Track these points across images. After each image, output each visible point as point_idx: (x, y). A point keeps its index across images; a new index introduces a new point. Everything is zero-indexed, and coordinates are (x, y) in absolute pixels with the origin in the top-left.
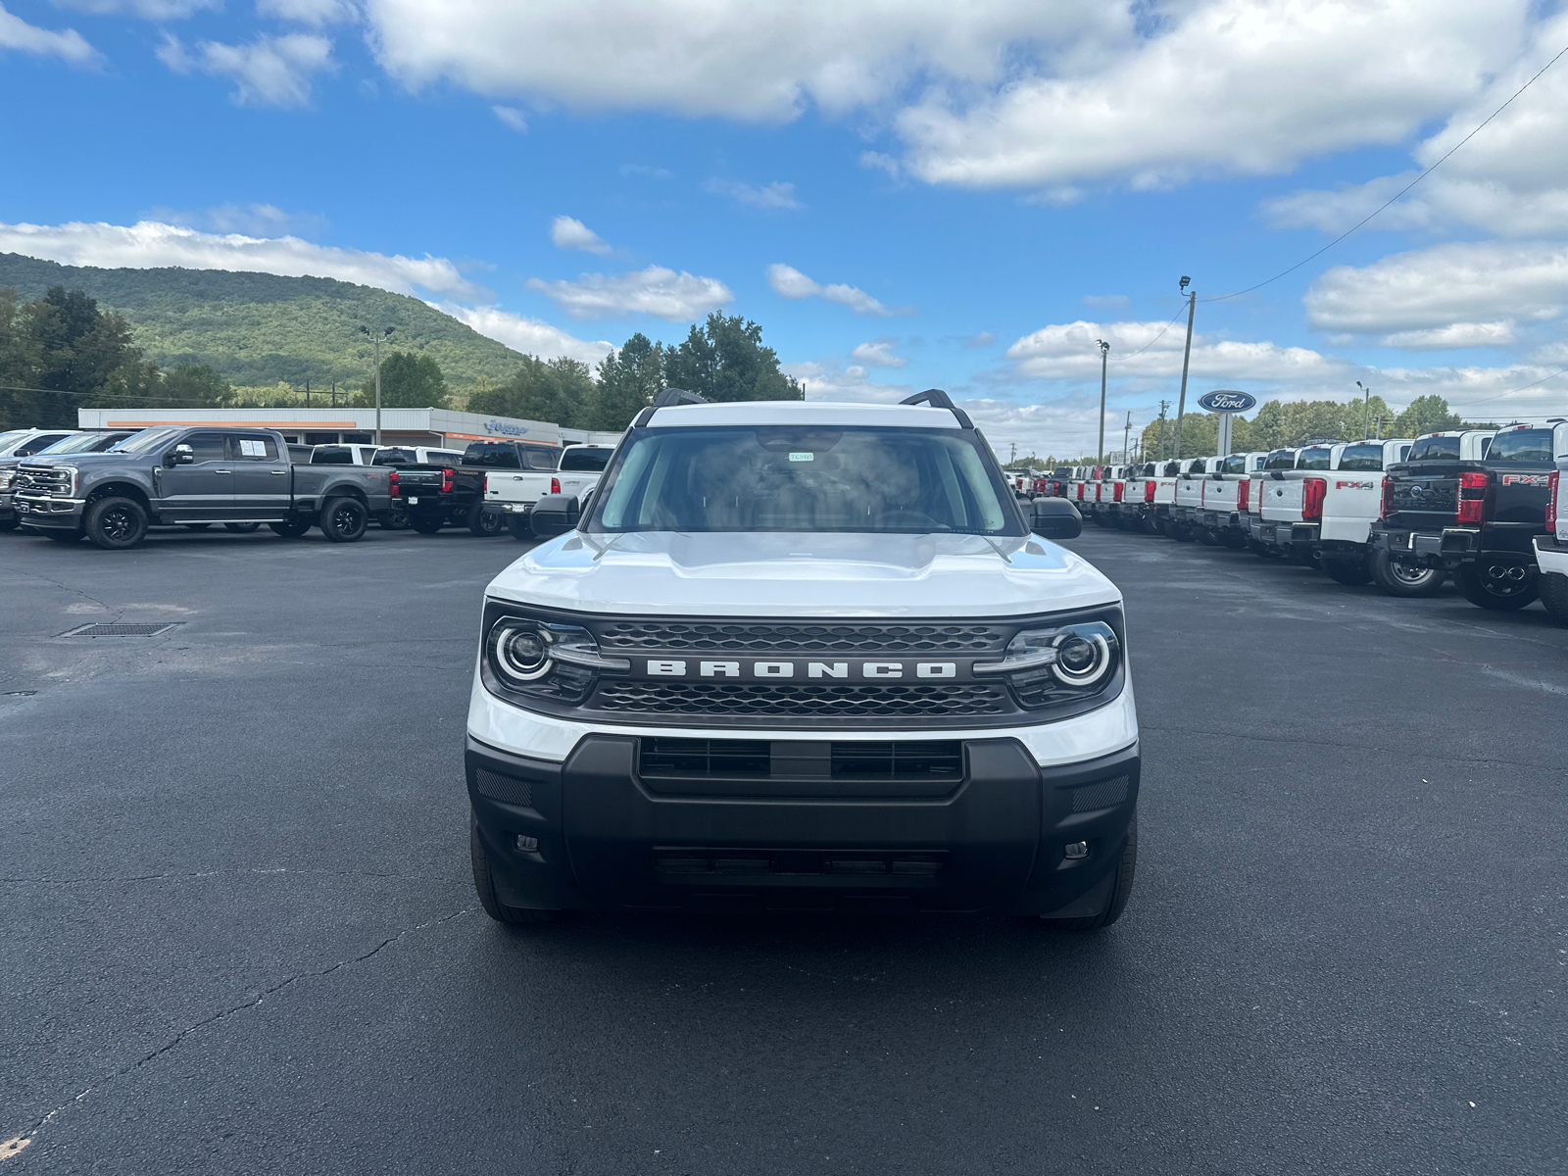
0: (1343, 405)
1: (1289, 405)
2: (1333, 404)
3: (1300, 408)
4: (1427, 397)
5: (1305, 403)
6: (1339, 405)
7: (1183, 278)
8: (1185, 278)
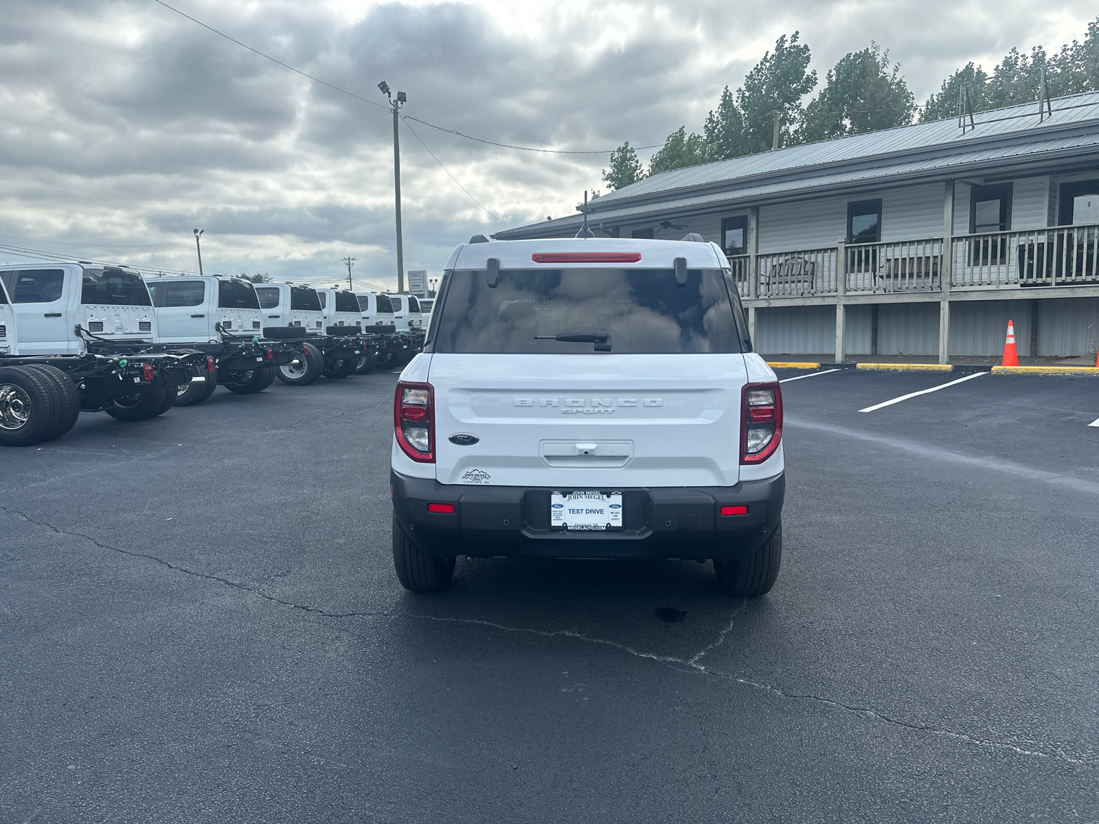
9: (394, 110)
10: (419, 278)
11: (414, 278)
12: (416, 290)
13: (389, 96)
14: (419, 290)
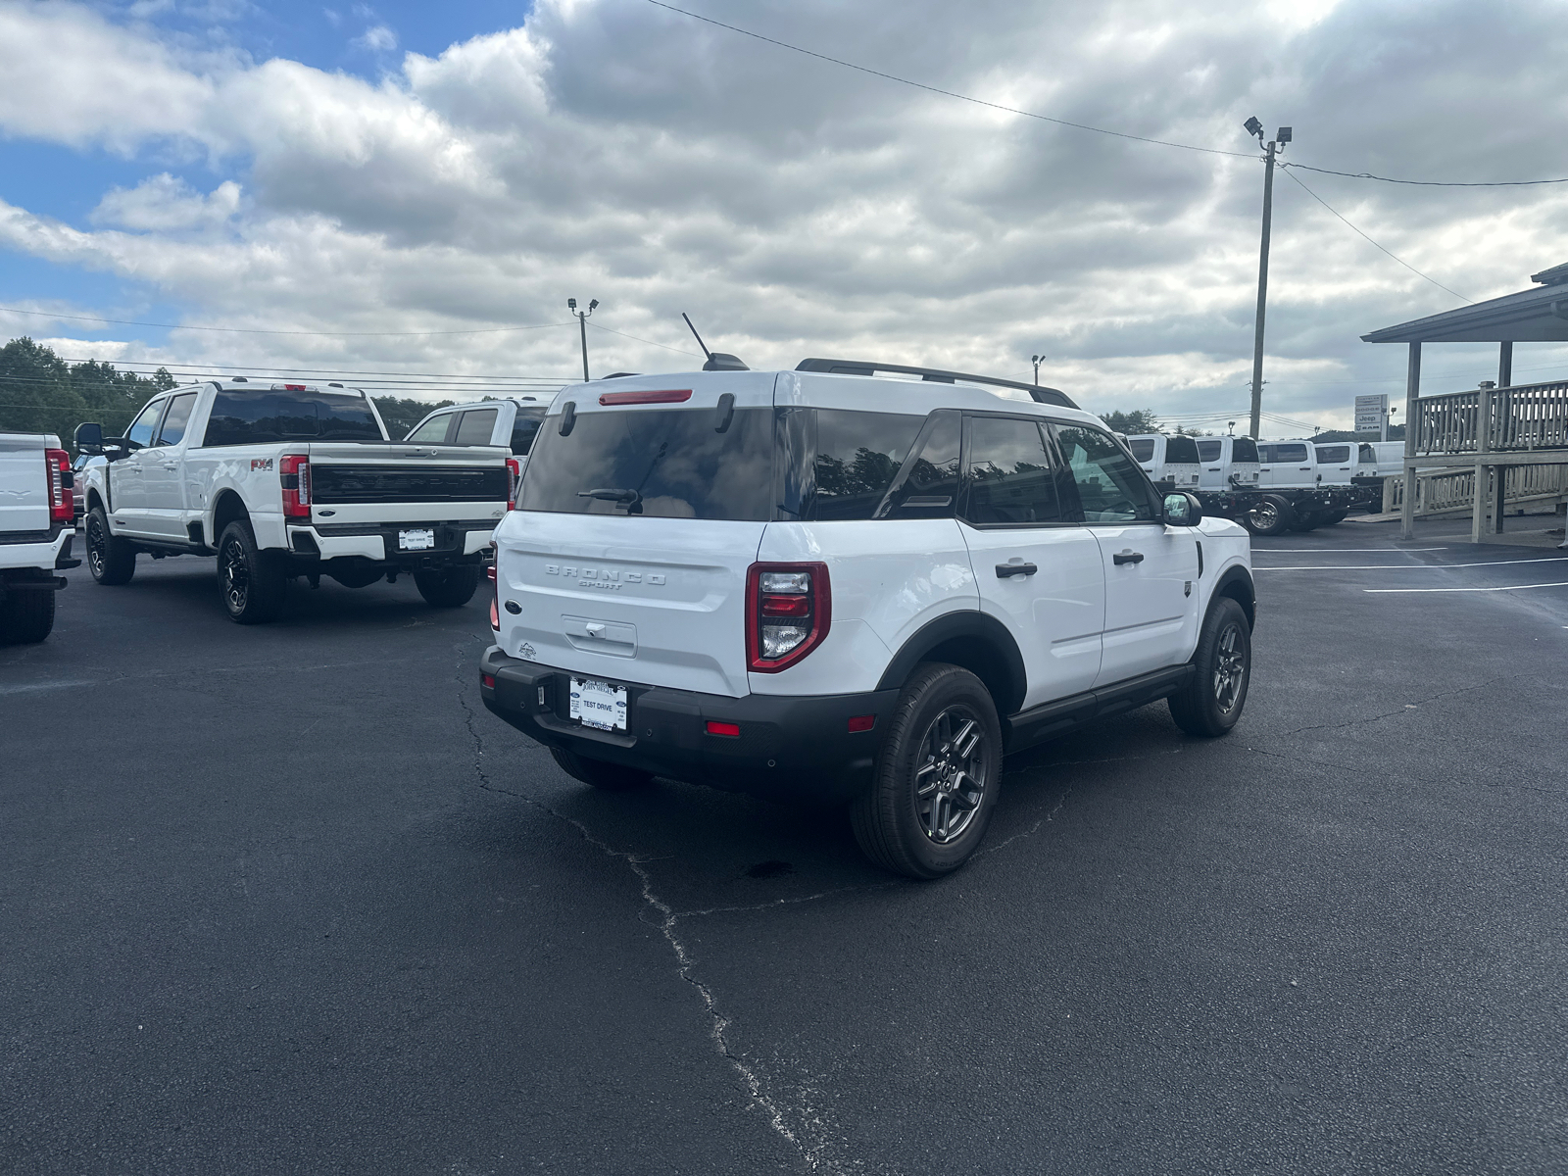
9: (1267, 157)
10: (1375, 407)
11: (1365, 407)
12: (1367, 426)
13: (1261, 138)
14: (1372, 425)
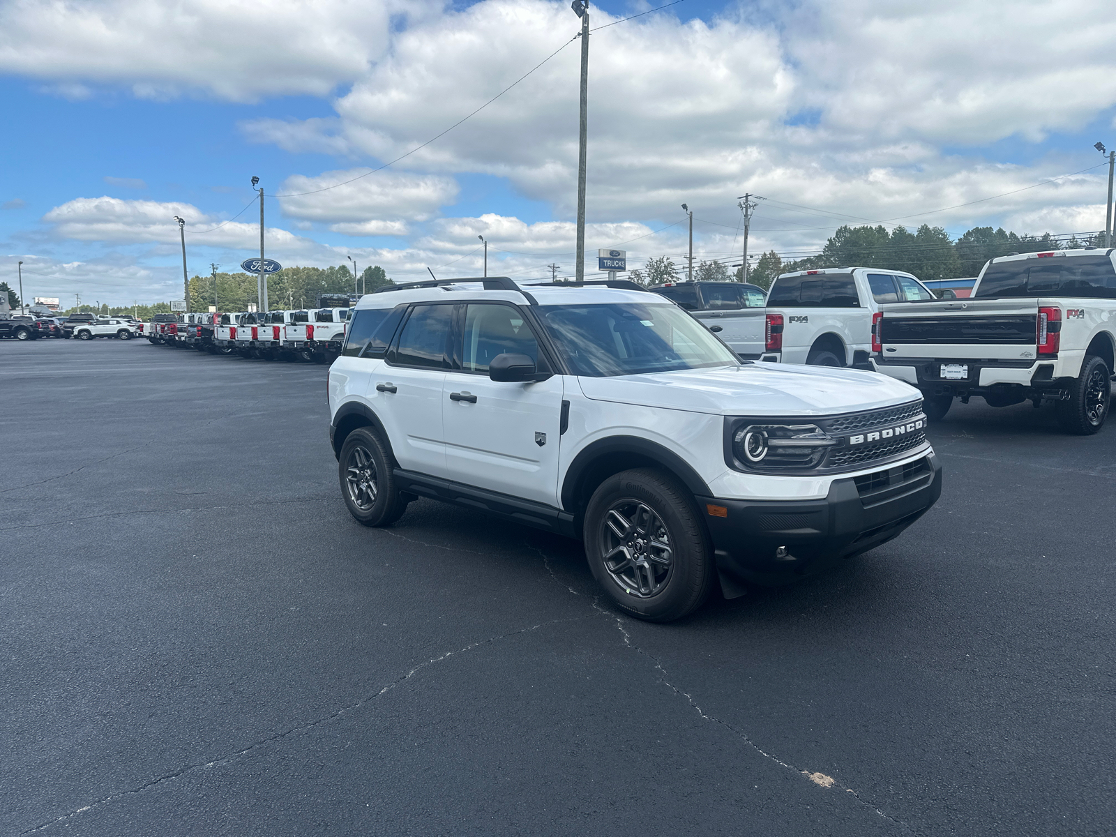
0: (323, 270)
1: (288, 269)
2: (317, 270)
3: (296, 271)
4: (373, 267)
5: (299, 268)
6: (321, 270)
7: (254, 178)
8: (255, 177)
